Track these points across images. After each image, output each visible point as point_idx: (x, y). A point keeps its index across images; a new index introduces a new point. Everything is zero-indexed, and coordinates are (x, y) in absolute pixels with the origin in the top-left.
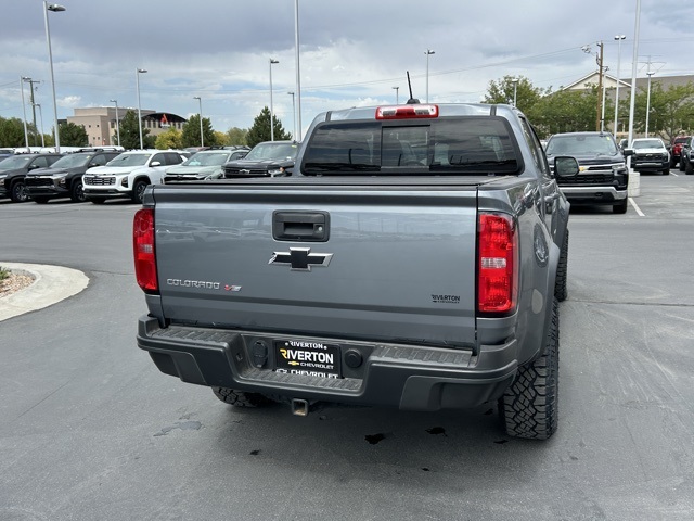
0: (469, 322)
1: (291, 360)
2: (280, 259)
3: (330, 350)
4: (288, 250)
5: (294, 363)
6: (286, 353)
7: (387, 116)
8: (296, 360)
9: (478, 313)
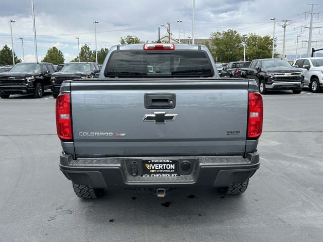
0: (243, 143)
1: (152, 169)
2: (149, 118)
3: (173, 162)
4: (153, 114)
5: (153, 171)
6: (148, 166)
7: (149, 49)
8: (155, 169)
9: (248, 138)
